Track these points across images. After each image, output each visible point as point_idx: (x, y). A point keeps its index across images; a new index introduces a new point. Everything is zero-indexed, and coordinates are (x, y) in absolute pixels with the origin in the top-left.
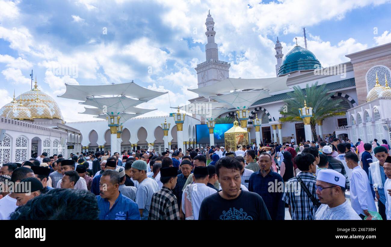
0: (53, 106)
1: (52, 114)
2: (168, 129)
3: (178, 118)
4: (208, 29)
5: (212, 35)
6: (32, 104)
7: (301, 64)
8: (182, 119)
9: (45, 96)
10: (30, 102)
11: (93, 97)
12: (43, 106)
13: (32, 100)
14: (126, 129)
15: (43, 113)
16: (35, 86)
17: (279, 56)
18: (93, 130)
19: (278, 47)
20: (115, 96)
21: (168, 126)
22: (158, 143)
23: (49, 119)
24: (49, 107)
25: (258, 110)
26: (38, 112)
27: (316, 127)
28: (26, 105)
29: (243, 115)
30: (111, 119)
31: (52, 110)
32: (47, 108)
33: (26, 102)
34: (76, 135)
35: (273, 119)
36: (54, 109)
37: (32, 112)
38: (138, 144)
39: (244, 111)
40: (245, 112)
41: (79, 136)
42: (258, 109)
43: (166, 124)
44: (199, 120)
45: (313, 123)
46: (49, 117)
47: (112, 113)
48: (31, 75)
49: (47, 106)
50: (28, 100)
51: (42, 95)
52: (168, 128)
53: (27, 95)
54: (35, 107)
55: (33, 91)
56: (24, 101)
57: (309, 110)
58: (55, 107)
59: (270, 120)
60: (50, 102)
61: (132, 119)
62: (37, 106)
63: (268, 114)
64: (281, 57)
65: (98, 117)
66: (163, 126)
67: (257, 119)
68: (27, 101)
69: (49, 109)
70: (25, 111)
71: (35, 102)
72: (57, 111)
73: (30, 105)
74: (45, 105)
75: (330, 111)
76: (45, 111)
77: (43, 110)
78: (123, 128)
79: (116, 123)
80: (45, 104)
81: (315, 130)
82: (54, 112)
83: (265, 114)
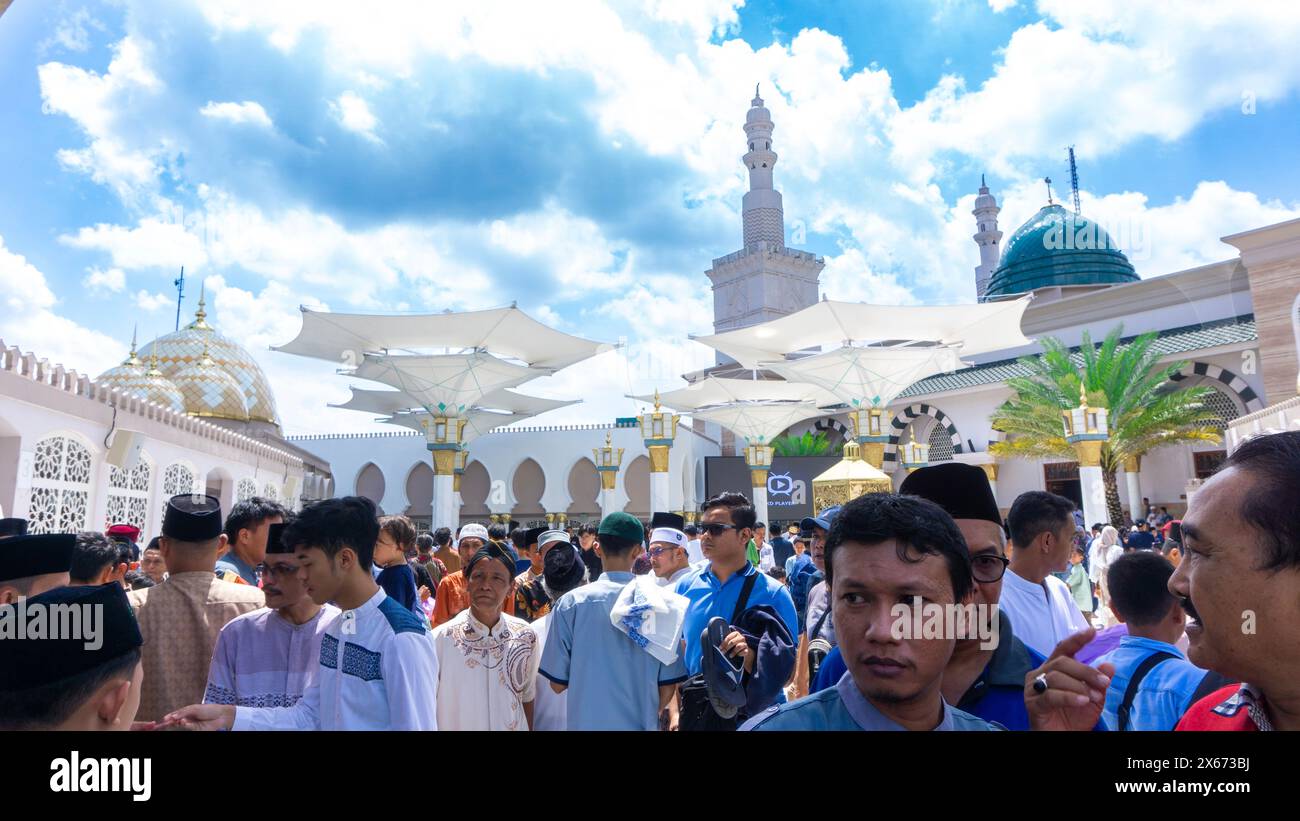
0: (252, 381)
1: (247, 406)
2: (616, 469)
3: (653, 429)
4: (752, 146)
5: (765, 166)
6: (188, 371)
7: (1063, 264)
8: (668, 434)
9: (228, 346)
10: (181, 363)
11: (384, 352)
12: (221, 380)
13: (188, 360)
14: (476, 463)
15: (220, 400)
16: (199, 315)
17: (986, 237)
18: (371, 465)
19: (986, 209)
20: (454, 351)
21: (615, 456)
22: (578, 515)
23: (240, 421)
24: (240, 383)
25: (915, 416)
26: (206, 398)
27: (1117, 475)
28: (169, 374)
29: (870, 426)
30: (438, 424)
31: (248, 394)
32: (235, 385)
33: (170, 363)
34: (319, 478)
35: (966, 446)
36: (254, 391)
37: (187, 397)
38: (513, 515)
39: (874, 412)
40: (878, 416)
41: (327, 481)
42: (916, 410)
43: (608, 451)
44: (716, 443)
45: (1109, 464)
46: (238, 415)
47: (442, 406)
48: (177, 283)
49: (235, 377)
50: (176, 360)
51: (218, 344)
52: (614, 463)
53: (174, 341)
54: (197, 381)
55: (192, 330)
56: (164, 360)
57: (1098, 418)
58: (259, 383)
59: (959, 449)
60: (242, 366)
61: (496, 431)
62: (203, 378)
63: (952, 430)
64: (994, 243)
65: (389, 421)
66: (600, 456)
67: (912, 443)
68: (172, 360)
69: (240, 391)
70: (167, 394)
71: (199, 364)
72: (263, 396)
73: (183, 373)
74: (229, 376)
75: (1170, 425)
76: (228, 394)
77: (221, 391)
78: (470, 460)
79: (452, 438)
80: (229, 372)
81: (1116, 486)
82: (254, 400)
83: (940, 427)
